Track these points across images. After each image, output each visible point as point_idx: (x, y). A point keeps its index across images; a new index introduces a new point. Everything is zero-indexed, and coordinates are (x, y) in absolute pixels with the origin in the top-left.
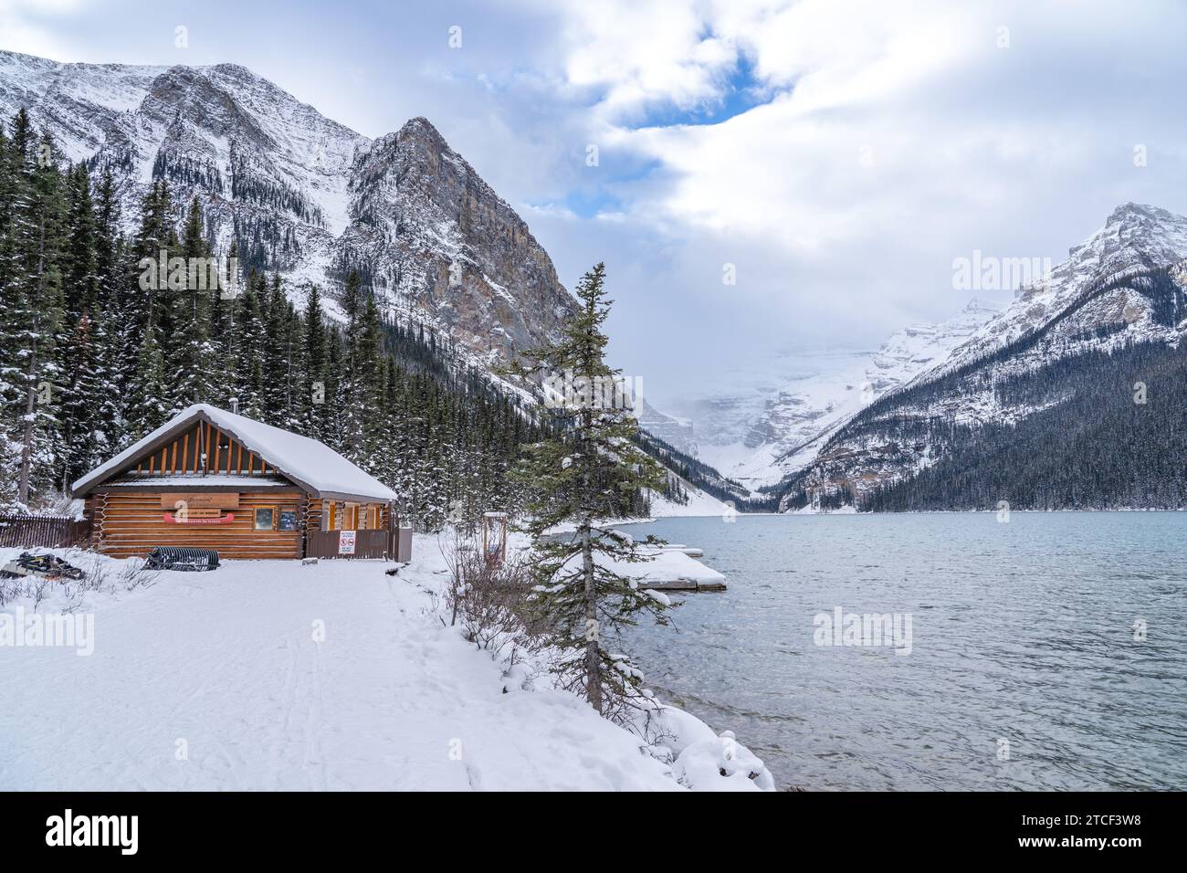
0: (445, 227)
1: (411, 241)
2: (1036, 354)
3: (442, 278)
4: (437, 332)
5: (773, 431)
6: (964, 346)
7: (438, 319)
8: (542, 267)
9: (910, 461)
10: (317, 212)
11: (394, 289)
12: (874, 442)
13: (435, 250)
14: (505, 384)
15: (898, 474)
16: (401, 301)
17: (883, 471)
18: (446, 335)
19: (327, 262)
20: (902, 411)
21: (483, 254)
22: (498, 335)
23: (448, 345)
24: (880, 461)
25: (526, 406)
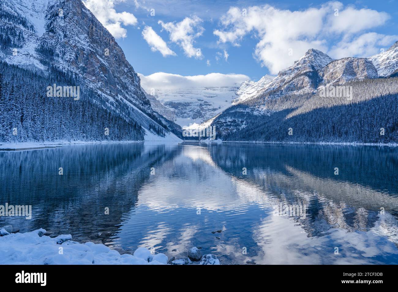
0: (82, 37)
1: (69, 41)
2: (278, 94)
3: (81, 55)
4: (78, 75)
5: (201, 114)
6: (261, 90)
7: (79, 70)
8: (120, 54)
9: (239, 126)
10: (32, 27)
11: (62, 58)
12: (229, 119)
13: (78, 45)
14: (103, 94)
15: (235, 129)
16: (65, 63)
17: (231, 128)
18: (82, 76)
19: (36, 46)
20: (238, 110)
21: (97, 47)
22: (102, 77)
23: (82, 79)
24: (230, 125)
25: (110, 102)
